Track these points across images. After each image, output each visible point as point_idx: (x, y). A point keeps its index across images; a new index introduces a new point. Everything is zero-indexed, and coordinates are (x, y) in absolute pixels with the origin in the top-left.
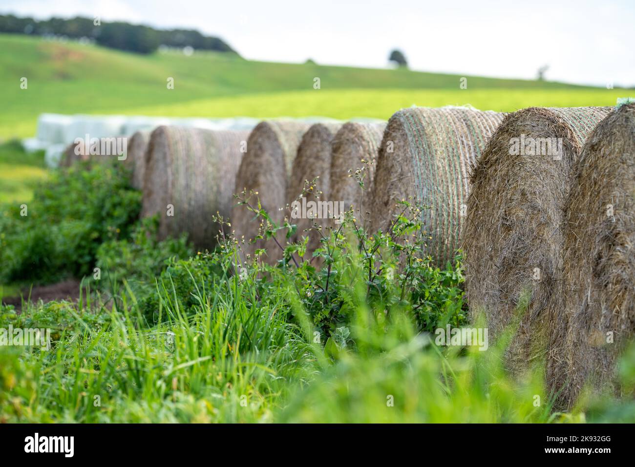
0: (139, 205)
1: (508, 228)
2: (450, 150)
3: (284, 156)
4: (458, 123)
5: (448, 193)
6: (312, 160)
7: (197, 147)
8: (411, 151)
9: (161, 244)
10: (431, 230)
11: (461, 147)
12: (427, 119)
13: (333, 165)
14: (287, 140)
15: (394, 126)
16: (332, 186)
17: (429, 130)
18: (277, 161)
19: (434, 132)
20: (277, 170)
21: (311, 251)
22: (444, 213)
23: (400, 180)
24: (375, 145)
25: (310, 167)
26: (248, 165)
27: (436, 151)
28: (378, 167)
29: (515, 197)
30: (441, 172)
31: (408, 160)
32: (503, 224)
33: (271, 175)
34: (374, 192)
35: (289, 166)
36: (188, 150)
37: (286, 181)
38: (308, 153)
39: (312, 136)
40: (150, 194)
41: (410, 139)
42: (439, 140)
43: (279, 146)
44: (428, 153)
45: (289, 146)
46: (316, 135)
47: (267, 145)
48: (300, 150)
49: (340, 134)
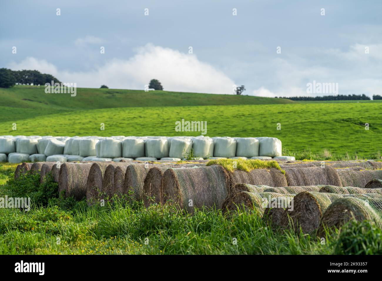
0: (58, 187)
3: (101, 173)
4: (143, 168)
6: (109, 174)
7: (75, 170)
8: (132, 175)
9: (67, 198)
10: (137, 193)
12: (136, 167)
13: (115, 177)
14: (102, 168)
15: (128, 168)
16: (115, 182)
17: (136, 170)
18: (99, 174)
20: (99, 177)
21: (110, 199)
22: (140, 189)
23: (130, 181)
24: (125, 172)
26: (91, 175)
27: (138, 175)
28: (125, 178)
31: (131, 177)
34: (125, 184)
35: (103, 176)
36: (73, 171)
37: (102, 180)
38: (108, 172)
39: (109, 168)
40: (61, 183)
41: (131, 172)
42: (138, 172)
43: (100, 170)
44: (136, 175)
45: (103, 170)
47: (96, 170)
48: (106, 172)
49: (116, 169)
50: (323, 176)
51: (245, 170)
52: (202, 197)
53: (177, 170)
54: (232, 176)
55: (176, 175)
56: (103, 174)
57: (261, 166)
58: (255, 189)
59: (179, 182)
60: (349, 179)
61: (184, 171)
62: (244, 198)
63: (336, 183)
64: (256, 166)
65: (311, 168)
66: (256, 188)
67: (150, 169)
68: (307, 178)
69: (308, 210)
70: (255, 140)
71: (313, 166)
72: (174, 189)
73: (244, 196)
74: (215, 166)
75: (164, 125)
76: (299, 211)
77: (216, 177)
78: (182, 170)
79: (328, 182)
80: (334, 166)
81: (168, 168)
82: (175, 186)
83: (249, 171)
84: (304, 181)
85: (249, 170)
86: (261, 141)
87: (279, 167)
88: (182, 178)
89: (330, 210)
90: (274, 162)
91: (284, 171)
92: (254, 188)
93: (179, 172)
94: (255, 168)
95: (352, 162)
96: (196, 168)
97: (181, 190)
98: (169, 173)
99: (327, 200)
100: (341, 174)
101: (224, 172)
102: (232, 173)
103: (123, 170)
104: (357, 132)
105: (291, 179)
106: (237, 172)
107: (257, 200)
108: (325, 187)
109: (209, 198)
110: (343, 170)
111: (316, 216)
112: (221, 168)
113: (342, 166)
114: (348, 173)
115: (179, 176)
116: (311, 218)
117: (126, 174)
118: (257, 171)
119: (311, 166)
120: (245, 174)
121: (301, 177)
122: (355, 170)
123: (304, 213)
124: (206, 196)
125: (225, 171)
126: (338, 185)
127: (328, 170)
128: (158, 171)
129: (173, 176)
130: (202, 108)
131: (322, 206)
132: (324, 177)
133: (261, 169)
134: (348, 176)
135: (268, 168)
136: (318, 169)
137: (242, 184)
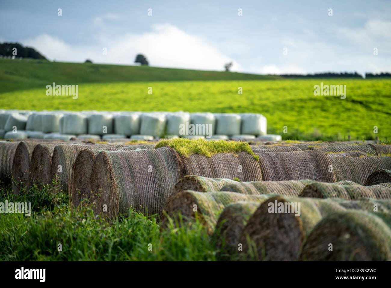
1: (81, 183)
2: (71, 158)
3: (29, 154)
4: (74, 150)
5: (70, 171)
6: (37, 157)
8: (59, 158)
10: (64, 182)
11: (74, 157)
12: (64, 149)
14: (30, 149)
15: (55, 150)
17: (64, 152)
18: (26, 156)
19: (66, 153)
20: (26, 159)
22: (69, 178)
25: (37, 159)
26: (17, 157)
27: (66, 159)
28: (52, 163)
29: (82, 174)
30: (68, 165)
31: (58, 161)
32: (80, 182)
33: (25, 161)
35: (30, 158)
37: (29, 163)
38: (36, 154)
39: (37, 149)
41: (59, 155)
42: (68, 155)
43: (27, 151)
45: (30, 151)
46: (38, 148)
47: (23, 150)
48: (33, 153)
50: (310, 164)
51: (204, 155)
52: (145, 191)
53: (112, 153)
54: (186, 162)
55: (110, 160)
56: (31, 155)
57: (226, 150)
58: (211, 184)
59: (114, 171)
60: (346, 168)
61: (122, 154)
62: (188, 200)
63: (328, 178)
64: (220, 149)
65: (294, 152)
66: (212, 182)
67: (81, 151)
68: (288, 166)
69: (281, 227)
70: (238, 117)
71: (297, 150)
72: (106, 180)
73: (187, 198)
74: (163, 149)
75: (148, 100)
76: (268, 228)
77: (165, 163)
78: (119, 153)
79: (317, 171)
80: (324, 150)
81: (100, 151)
82: (108, 175)
83: (210, 156)
84: (284, 170)
85: (210, 154)
86: (244, 118)
87: (251, 151)
88: (119, 164)
89: (319, 232)
90: (244, 144)
91: (257, 156)
92: (210, 182)
93: (115, 156)
94: (219, 151)
95: (348, 145)
96: (138, 152)
97: (116, 180)
98: (102, 157)
99: (313, 211)
100: (334, 161)
101: (175, 157)
102: (187, 159)
103: (50, 152)
104: (348, 110)
105: (267, 167)
106: (193, 158)
107: (206, 205)
108: (312, 184)
109: (154, 192)
110: (337, 155)
111: (295, 239)
112: (172, 151)
113: (335, 150)
114: (343, 159)
115: (114, 161)
116: (287, 241)
117: (53, 157)
118: (221, 157)
119: (294, 150)
120: (204, 160)
121: (281, 164)
122: (353, 155)
123: (276, 233)
124: (150, 189)
125: (177, 155)
126: (330, 180)
127: (317, 155)
128: (90, 155)
129: (106, 162)
130: (187, 84)
131: (304, 222)
132: (312, 166)
133: (226, 153)
134: (343, 164)
135: (237, 152)
136: (303, 154)
137: (193, 177)
